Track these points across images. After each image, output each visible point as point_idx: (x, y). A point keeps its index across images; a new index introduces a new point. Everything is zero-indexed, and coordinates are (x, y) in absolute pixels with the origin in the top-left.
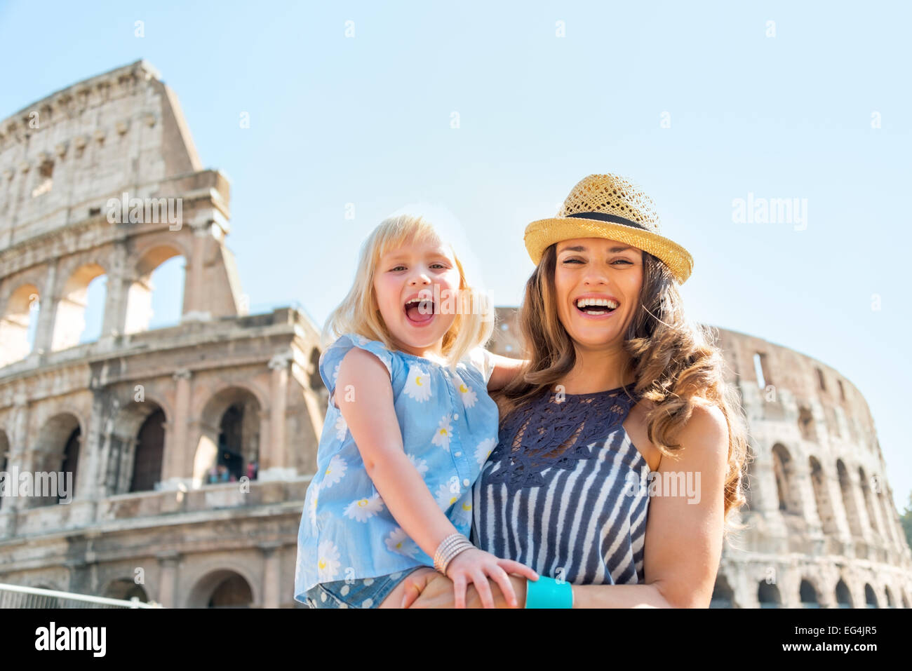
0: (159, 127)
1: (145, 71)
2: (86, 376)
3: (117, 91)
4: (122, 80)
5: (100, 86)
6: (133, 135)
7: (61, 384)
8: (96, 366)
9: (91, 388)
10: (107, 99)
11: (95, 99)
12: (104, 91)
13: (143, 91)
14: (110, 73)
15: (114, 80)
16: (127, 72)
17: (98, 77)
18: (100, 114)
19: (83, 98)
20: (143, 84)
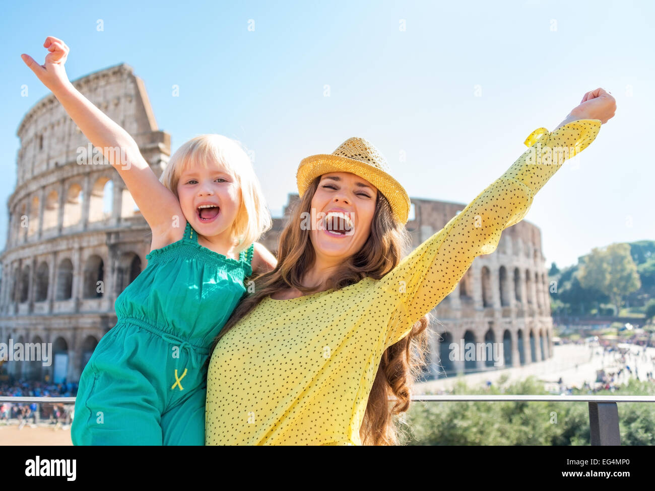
0: (134, 103)
1: (125, 70)
2: (104, 238)
3: (113, 79)
4: (115, 73)
5: (104, 76)
6: (122, 106)
7: (94, 241)
8: (109, 234)
9: (107, 244)
10: (108, 83)
11: (102, 82)
12: (106, 78)
13: (126, 81)
14: (109, 69)
15: (110, 73)
16: (116, 69)
17: (102, 71)
18: (105, 92)
19: (96, 81)
20: (125, 76)
